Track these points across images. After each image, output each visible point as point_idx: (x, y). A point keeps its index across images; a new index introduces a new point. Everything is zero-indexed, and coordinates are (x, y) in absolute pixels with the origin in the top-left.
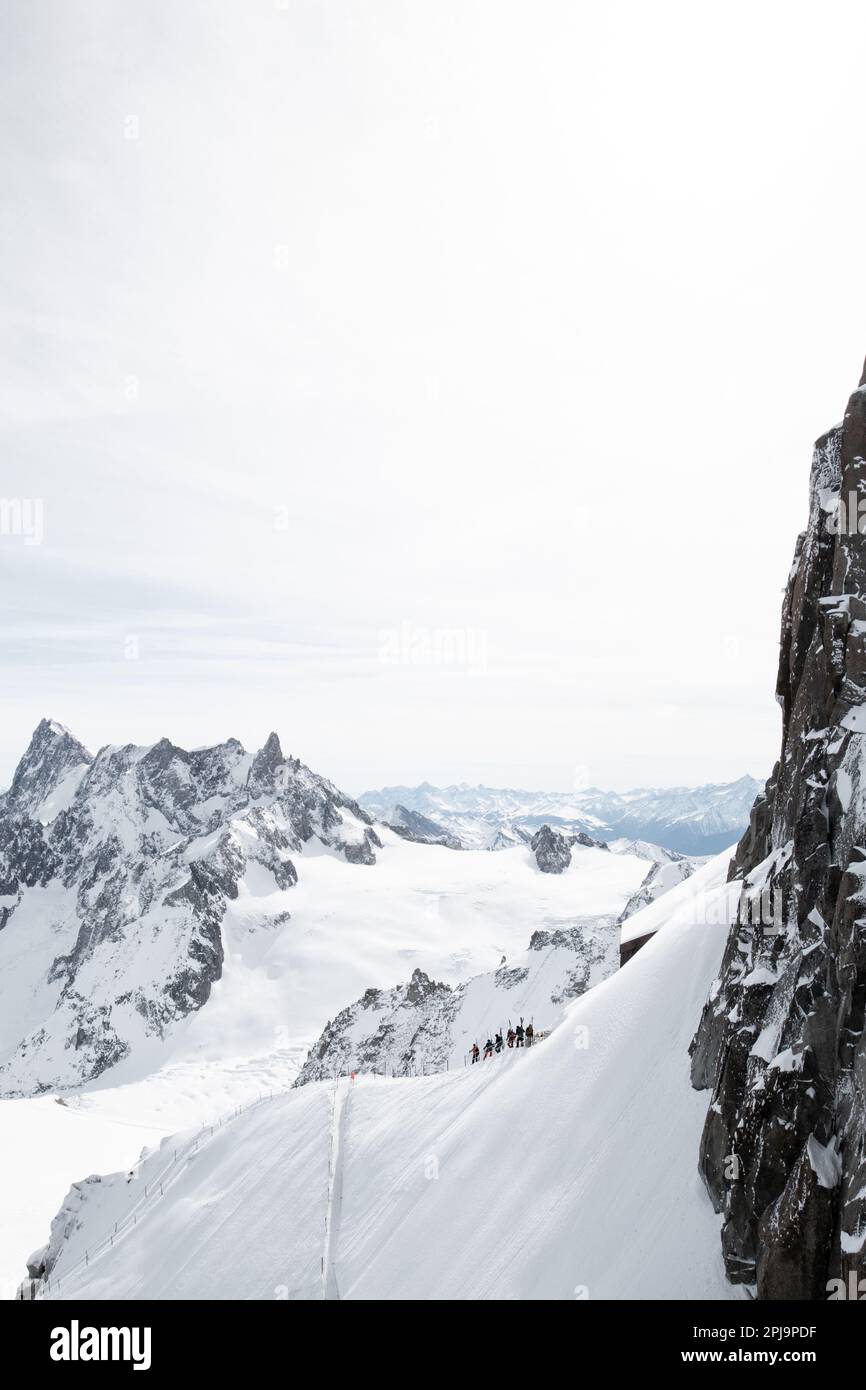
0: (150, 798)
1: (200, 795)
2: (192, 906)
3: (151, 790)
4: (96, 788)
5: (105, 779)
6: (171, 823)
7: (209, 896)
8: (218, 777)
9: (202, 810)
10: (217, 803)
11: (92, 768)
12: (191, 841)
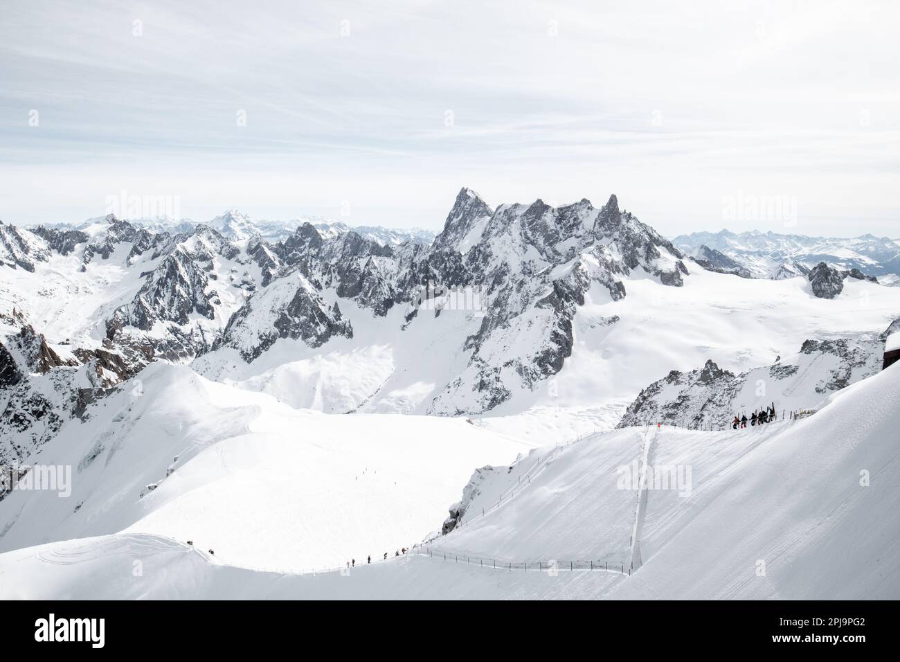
0: (528, 238)
1: (561, 236)
2: (554, 309)
3: (530, 234)
4: (495, 231)
5: (500, 226)
6: (541, 254)
7: (565, 303)
8: (574, 225)
9: (562, 247)
10: (572, 242)
11: (492, 219)
12: (554, 266)
